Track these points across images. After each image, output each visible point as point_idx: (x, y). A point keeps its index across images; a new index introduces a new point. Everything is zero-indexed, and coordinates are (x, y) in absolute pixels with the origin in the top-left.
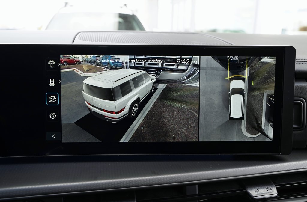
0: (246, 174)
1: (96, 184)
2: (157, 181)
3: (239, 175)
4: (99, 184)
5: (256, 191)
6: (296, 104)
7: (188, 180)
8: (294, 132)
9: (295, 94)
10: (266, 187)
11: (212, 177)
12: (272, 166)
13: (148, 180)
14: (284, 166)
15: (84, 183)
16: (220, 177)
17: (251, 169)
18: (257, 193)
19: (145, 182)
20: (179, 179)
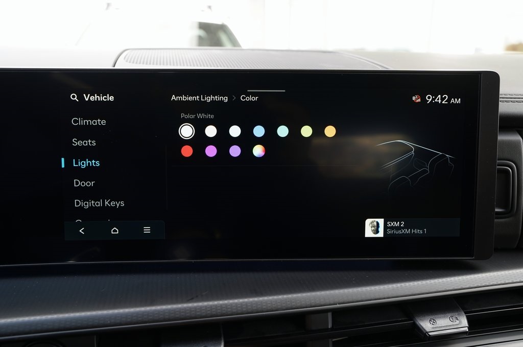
0: (414, 293)
1: (154, 312)
2: (259, 306)
3: (402, 295)
4: (159, 312)
5: (432, 322)
6: (500, 171)
7: (313, 304)
8: (497, 220)
9: (498, 154)
10: (449, 315)
11: (355, 298)
12: (467, 279)
13: (243, 304)
14: (479, 279)
15: (132, 310)
16: (370, 298)
17: (423, 285)
18: (433, 326)
19: (239, 309)
20: (298, 302)
